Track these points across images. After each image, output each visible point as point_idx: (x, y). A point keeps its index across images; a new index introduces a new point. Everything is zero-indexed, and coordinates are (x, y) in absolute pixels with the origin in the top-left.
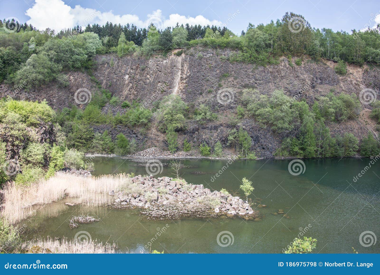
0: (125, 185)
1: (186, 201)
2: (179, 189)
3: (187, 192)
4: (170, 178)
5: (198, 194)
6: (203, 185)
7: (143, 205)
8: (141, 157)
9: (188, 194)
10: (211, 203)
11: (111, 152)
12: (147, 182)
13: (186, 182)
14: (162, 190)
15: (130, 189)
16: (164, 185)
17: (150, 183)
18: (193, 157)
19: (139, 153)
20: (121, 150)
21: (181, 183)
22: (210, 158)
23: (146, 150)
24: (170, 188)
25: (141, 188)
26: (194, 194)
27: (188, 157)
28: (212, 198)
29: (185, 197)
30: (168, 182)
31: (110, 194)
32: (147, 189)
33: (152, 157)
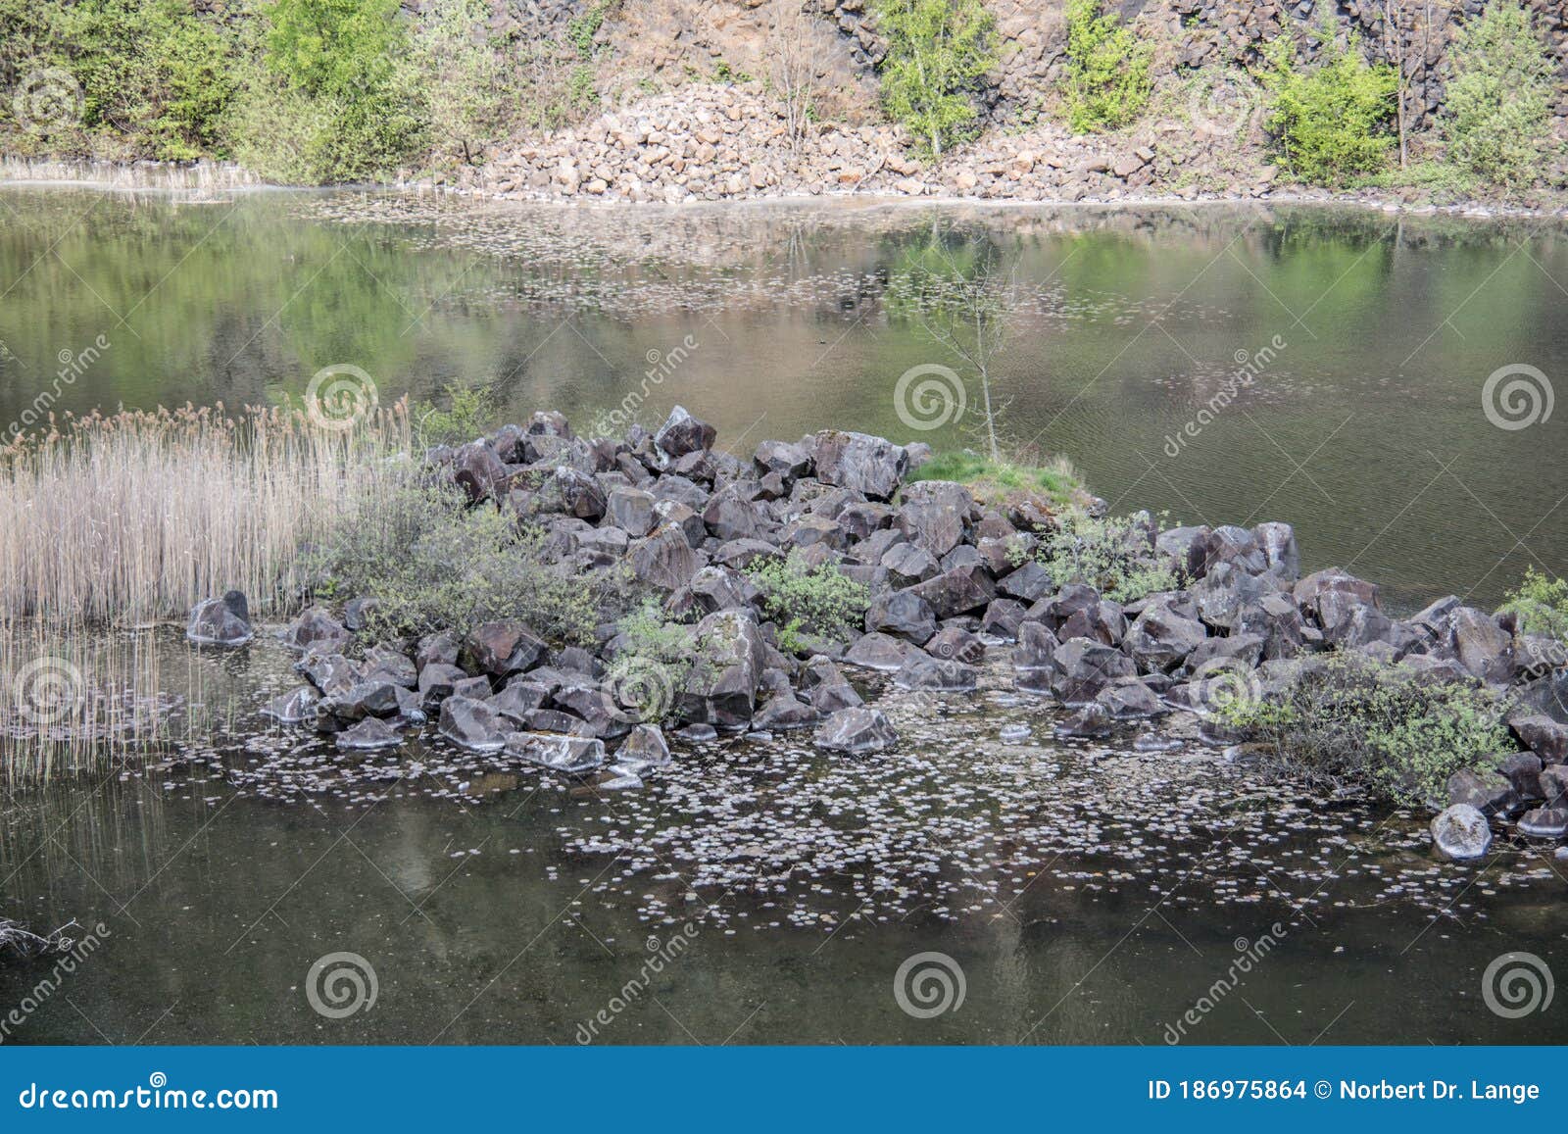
0: (382, 533)
1: (1083, 715)
2: (1008, 570)
3: (1095, 612)
4: (898, 449)
5: (1224, 632)
6: (1286, 528)
7: (588, 753)
8: (560, 203)
9: (1115, 632)
10: (1388, 742)
11: (192, 135)
12: (633, 492)
13: (1086, 497)
14: (802, 585)
15: (438, 574)
16: (827, 526)
17: (664, 508)
18: (1168, 200)
19: (529, 158)
20: (316, 122)
21: (1028, 511)
22: (1390, 208)
23: (612, 121)
24: (904, 558)
25: (562, 568)
26: (1186, 633)
27: (1117, 199)
28: (1394, 676)
29: (1075, 668)
30: (873, 498)
31: (201, 639)
32: (629, 572)
33: (691, 200)
